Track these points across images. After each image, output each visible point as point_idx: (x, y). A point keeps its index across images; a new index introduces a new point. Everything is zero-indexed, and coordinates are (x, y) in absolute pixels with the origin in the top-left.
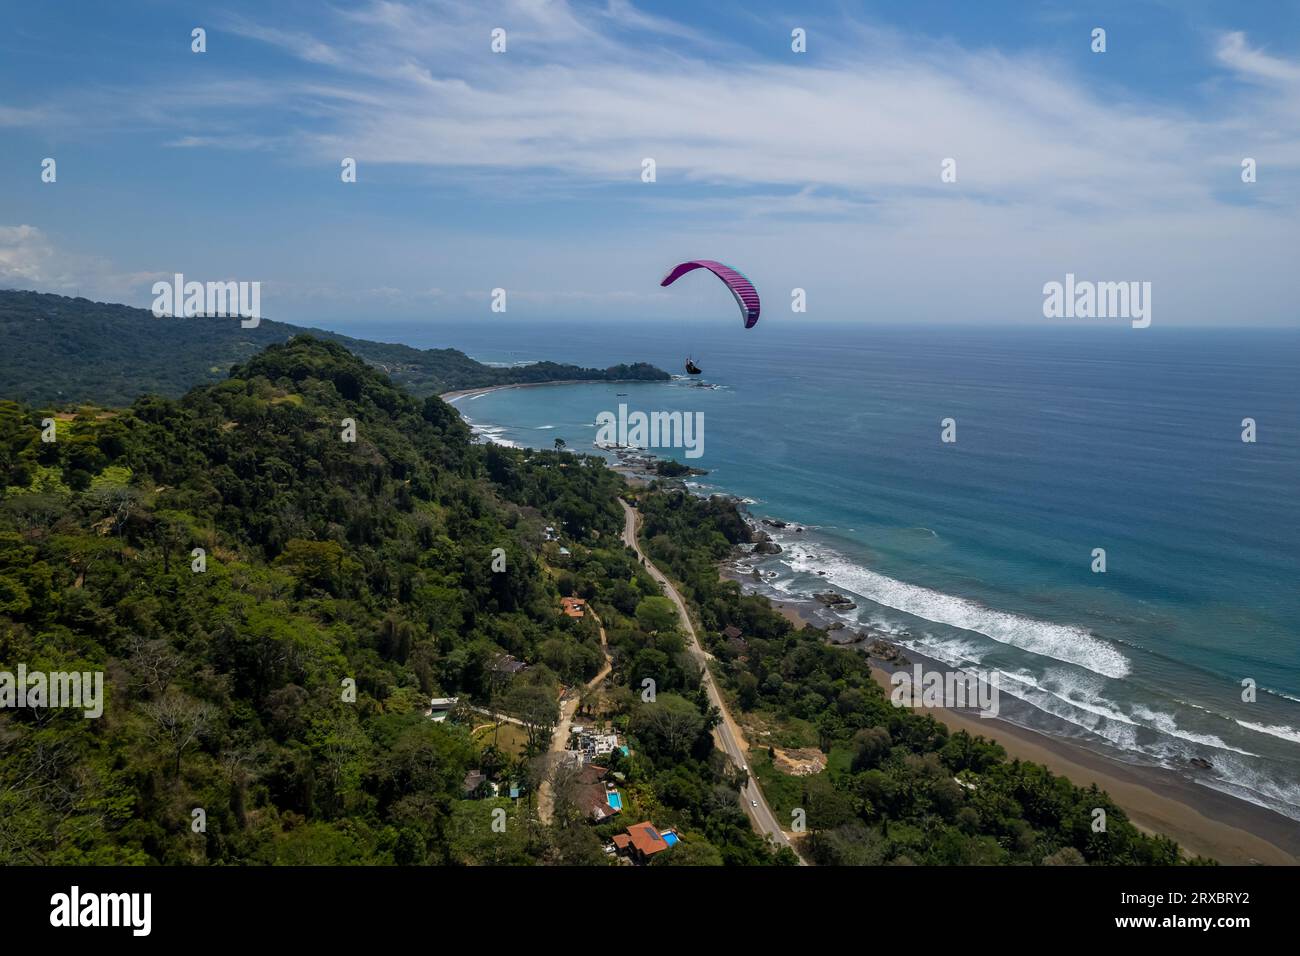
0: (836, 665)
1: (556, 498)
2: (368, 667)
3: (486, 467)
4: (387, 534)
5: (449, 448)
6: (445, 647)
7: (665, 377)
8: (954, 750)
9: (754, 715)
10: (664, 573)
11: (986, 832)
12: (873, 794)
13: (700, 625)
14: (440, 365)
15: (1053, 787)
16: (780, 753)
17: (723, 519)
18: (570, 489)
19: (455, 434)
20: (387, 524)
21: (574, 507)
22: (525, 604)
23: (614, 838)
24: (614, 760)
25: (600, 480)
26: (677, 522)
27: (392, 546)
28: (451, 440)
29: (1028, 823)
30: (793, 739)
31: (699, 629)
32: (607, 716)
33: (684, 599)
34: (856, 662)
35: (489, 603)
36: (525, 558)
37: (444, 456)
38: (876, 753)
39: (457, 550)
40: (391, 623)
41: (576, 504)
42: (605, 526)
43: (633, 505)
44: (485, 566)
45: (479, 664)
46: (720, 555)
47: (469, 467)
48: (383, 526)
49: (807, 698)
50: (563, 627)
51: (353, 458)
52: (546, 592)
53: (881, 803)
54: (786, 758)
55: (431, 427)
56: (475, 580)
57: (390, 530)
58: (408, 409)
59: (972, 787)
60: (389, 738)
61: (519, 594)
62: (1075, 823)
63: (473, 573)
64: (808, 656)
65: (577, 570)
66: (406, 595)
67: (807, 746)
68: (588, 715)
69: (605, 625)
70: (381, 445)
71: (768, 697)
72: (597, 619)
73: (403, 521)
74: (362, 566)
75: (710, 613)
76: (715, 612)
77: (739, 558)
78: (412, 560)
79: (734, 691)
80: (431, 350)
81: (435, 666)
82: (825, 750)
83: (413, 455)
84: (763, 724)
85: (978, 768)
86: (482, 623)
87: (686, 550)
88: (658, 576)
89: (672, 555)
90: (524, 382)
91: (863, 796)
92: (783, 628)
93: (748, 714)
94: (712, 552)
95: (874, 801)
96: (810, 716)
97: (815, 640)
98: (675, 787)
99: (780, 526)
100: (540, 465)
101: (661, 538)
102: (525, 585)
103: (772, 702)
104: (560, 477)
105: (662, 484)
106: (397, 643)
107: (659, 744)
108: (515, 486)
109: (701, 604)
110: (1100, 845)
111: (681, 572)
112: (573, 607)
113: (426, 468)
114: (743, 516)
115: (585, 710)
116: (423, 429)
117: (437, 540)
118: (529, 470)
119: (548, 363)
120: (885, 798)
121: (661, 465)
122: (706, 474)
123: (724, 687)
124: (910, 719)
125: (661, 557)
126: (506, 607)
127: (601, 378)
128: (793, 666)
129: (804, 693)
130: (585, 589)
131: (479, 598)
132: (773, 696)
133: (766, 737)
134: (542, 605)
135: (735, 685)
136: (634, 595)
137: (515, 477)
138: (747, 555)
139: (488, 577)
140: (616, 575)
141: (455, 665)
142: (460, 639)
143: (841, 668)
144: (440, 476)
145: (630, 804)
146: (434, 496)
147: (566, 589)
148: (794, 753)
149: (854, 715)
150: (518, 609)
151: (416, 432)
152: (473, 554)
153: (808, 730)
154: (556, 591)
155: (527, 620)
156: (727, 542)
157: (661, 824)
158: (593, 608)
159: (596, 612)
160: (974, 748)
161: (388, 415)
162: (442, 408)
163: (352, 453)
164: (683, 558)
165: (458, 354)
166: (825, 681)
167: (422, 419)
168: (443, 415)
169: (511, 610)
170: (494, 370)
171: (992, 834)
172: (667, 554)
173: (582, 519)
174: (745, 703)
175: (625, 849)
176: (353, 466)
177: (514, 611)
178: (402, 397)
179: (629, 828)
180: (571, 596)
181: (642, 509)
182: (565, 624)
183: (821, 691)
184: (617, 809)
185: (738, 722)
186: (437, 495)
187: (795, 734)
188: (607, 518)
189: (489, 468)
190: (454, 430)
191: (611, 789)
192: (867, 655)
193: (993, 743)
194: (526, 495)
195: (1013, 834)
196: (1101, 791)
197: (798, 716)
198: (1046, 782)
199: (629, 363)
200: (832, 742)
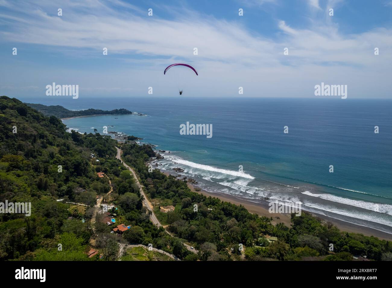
0: (178, 184)
1: (95, 146)
2: (34, 190)
3: (72, 137)
4: (39, 155)
5: (58, 131)
6: (60, 186)
7: (130, 113)
8: (208, 201)
9: (155, 199)
10: (129, 166)
11: (215, 219)
12: (186, 214)
13: (140, 178)
14: (55, 110)
15: (231, 206)
16: (162, 208)
17: (147, 150)
18: (99, 143)
19: (61, 127)
20: (38, 151)
21: (100, 148)
22: (85, 174)
23: (113, 229)
24: (113, 210)
25: (109, 141)
26: (133, 152)
27: (40, 158)
28: (59, 129)
29: (225, 216)
30: (166, 204)
31: (140, 179)
32: (111, 202)
33: (135, 172)
34: (183, 184)
35: (74, 174)
36: (85, 161)
37: (58, 134)
38: (187, 204)
39: (63, 158)
40: (41, 179)
41: (101, 147)
42: (111, 154)
43: (120, 148)
44: (72, 163)
45: (71, 190)
46: (146, 160)
47: (66, 137)
48: (37, 152)
49: (170, 193)
50: (97, 180)
51: (25, 132)
52: (92, 171)
53: (188, 216)
54: (163, 209)
55: (52, 125)
56: (69, 167)
57: (40, 154)
58: (44, 120)
59: (211, 209)
60: (42, 206)
61: (83, 171)
62: (236, 213)
63: (68, 165)
64: (170, 183)
65: (102, 165)
66: (46, 172)
67: (169, 205)
68: (106, 202)
69: (111, 179)
70: (35, 129)
71: (159, 194)
72: (108, 177)
73: (44, 151)
74: (31, 163)
75: (142, 174)
76: (144, 174)
77: (152, 161)
78: (48, 162)
79: (149, 194)
80: (51, 106)
81: (57, 191)
82: (174, 206)
83: (47, 133)
84: (157, 201)
85: (213, 204)
86: (72, 180)
87: (136, 159)
88: (127, 166)
89: (131, 161)
90: (84, 115)
91: (183, 214)
92: (164, 177)
93: (153, 199)
94: (143, 159)
95: (186, 215)
96: (170, 198)
97: (172, 179)
98: (131, 216)
99: (164, 152)
100: (89, 137)
101: (128, 156)
102: (85, 168)
103: (160, 195)
104: (96, 140)
105: (128, 142)
106: (44, 185)
107: (127, 207)
108: (81, 143)
109: (140, 173)
110: (241, 218)
111: (134, 166)
112: (101, 175)
113: (51, 137)
114: (153, 149)
115: (105, 201)
116: (50, 126)
117: (56, 156)
118: (86, 138)
119: (92, 109)
120: (189, 214)
121: (129, 137)
122: (142, 139)
123: (147, 193)
124: (197, 195)
125: (128, 161)
126: (79, 174)
127: (110, 114)
128: (166, 186)
129: (169, 192)
130: (104, 170)
131: (70, 172)
132: (160, 194)
133: (158, 204)
134: (91, 174)
135: (150, 192)
136: (119, 171)
137: (81, 140)
138: (154, 160)
139: (73, 166)
140: (114, 166)
141: (63, 190)
142: (65, 184)
143: (179, 185)
144: (56, 139)
145: (118, 221)
146: (54, 144)
147: (98, 170)
148: (165, 207)
149: (182, 196)
150: (83, 175)
151: (47, 127)
152: (68, 160)
153: (170, 201)
154: (95, 171)
155: (86, 178)
156: (148, 157)
157: (127, 224)
158: (107, 175)
159: (108, 176)
160: (213, 200)
161: (37, 121)
162: (56, 119)
163: (25, 130)
164: (135, 161)
165: (61, 107)
166: (175, 189)
167: (49, 123)
168: (56, 122)
169: (81, 176)
170: (73, 112)
171: (217, 220)
172: (130, 160)
173: (103, 151)
174: (152, 196)
175: (117, 231)
176: (26, 134)
177: (82, 176)
178: (42, 116)
179: (117, 226)
180: (100, 172)
181: (122, 149)
182: (98, 179)
183: (174, 191)
184: (114, 222)
185: (150, 202)
186: (55, 144)
187: (166, 203)
188: (111, 151)
189: (72, 138)
190: (60, 126)
191: (112, 218)
192: (187, 182)
193: (217, 198)
194: (85, 145)
195: (221, 219)
196: (242, 206)
197: (167, 198)
198: (229, 205)
199: (119, 109)
200: (176, 204)
